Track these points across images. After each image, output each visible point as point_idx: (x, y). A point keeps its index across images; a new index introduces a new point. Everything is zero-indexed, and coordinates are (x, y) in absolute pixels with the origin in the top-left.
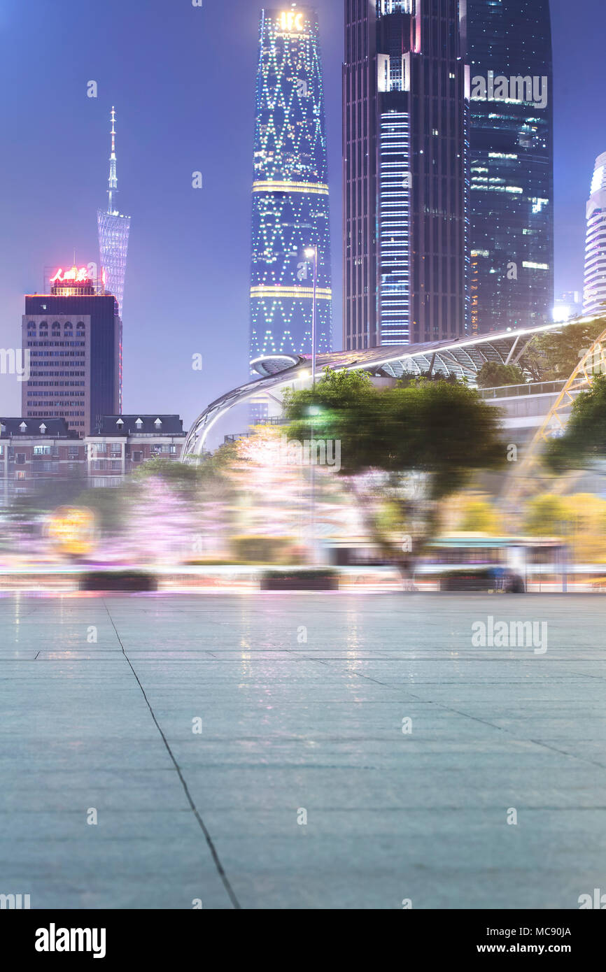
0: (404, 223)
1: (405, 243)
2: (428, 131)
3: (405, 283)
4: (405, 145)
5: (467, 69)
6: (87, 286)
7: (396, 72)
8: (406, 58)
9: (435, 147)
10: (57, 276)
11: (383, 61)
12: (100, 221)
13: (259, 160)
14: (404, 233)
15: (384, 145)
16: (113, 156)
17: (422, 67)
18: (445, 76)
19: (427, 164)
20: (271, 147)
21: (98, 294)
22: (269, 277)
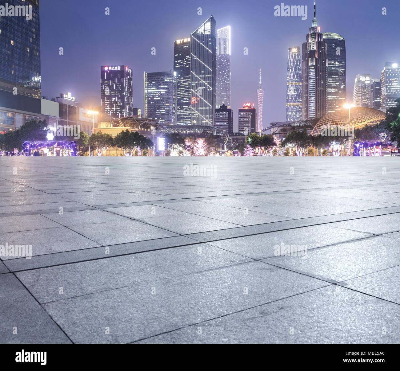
0: (314, 91)
1: (314, 95)
2: (319, 73)
3: (314, 103)
4: (314, 76)
5: (327, 60)
6: (250, 107)
7: (312, 61)
8: (314, 59)
9: (320, 76)
10: (245, 105)
11: (310, 59)
12: (258, 91)
13: (288, 78)
14: (314, 93)
15: (310, 76)
16: (260, 78)
17: (318, 61)
18: (322, 62)
19: (319, 80)
20: (290, 76)
21: (252, 108)
22: (290, 102)
